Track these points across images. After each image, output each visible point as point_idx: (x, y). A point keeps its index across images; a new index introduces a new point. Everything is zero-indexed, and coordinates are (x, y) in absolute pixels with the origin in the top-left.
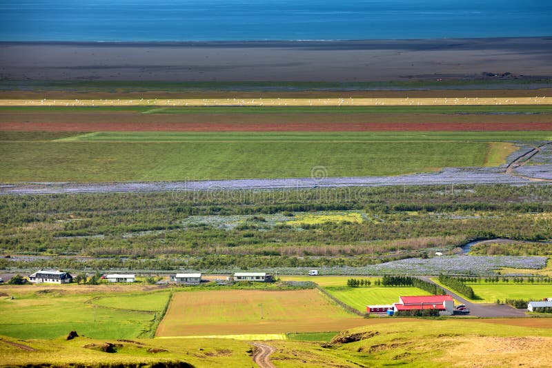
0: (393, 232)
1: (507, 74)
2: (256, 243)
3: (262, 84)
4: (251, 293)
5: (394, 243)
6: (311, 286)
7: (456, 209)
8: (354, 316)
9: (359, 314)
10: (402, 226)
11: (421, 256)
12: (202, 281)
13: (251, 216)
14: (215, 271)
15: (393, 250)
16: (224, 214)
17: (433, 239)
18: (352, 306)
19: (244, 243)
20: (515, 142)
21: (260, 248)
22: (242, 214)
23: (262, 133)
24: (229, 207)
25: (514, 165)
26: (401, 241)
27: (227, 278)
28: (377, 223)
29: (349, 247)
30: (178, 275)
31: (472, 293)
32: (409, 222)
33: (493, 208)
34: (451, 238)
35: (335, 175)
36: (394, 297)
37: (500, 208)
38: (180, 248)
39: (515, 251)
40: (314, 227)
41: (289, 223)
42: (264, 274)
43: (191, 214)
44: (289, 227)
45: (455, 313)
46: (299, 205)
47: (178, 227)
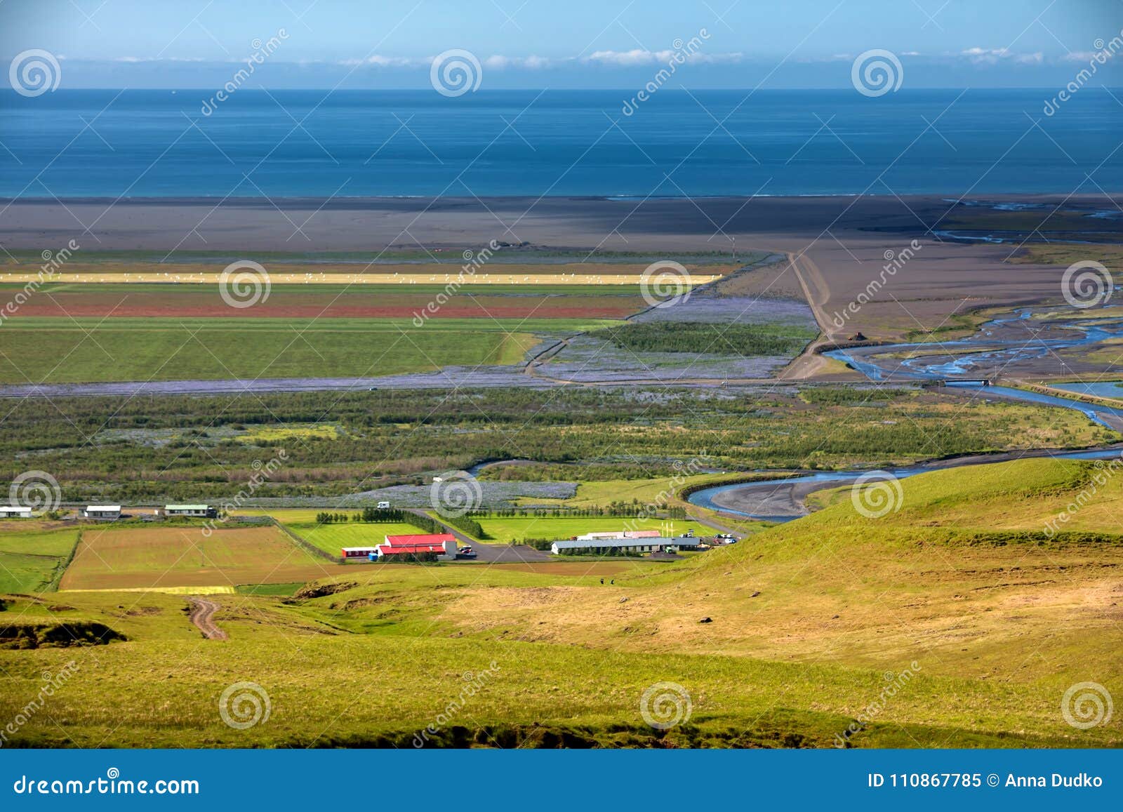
0: (377, 451)
1: (526, 244)
2: (195, 465)
3: (203, 254)
4: (188, 531)
5: (379, 465)
6: (268, 523)
7: (461, 421)
8: (325, 562)
9: (332, 559)
10: (389, 442)
11: (413, 482)
12: (122, 516)
13: (188, 430)
14: (140, 503)
15: (377, 474)
16: (152, 427)
17: (431, 460)
18: (323, 548)
19: (178, 465)
20: (537, 333)
21: (199, 472)
22: (176, 426)
23: (203, 319)
24: (159, 417)
25: (535, 362)
26: (389, 462)
27: (156, 512)
28: (356, 439)
29: (319, 471)
30: (90, 508)
31: (481, 530)
32: (398, 438)
33: (508, 420)
34: (454, 459)
35: (300, 376)
36: (378, 538)
37: (518, 419)
38: (92, 472)
39: (536, 475)
40: (272, 444)
41: (240, 439)
42: (205, 507)
43: (107, 427)
44: (240, 444)
45: (459, 557)
46: (252, 415)
47: (89, 444)
